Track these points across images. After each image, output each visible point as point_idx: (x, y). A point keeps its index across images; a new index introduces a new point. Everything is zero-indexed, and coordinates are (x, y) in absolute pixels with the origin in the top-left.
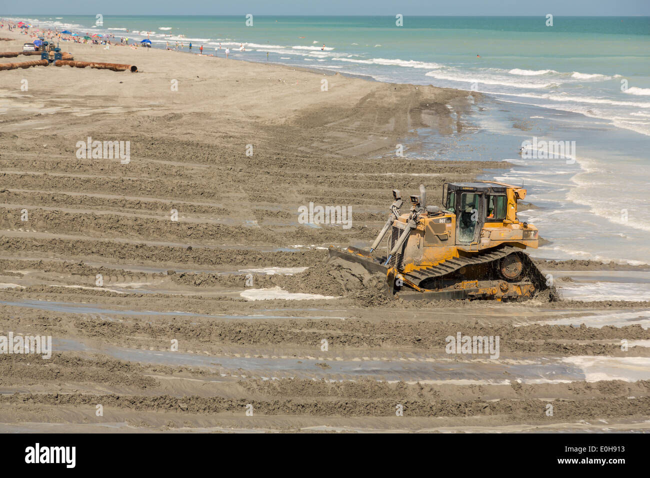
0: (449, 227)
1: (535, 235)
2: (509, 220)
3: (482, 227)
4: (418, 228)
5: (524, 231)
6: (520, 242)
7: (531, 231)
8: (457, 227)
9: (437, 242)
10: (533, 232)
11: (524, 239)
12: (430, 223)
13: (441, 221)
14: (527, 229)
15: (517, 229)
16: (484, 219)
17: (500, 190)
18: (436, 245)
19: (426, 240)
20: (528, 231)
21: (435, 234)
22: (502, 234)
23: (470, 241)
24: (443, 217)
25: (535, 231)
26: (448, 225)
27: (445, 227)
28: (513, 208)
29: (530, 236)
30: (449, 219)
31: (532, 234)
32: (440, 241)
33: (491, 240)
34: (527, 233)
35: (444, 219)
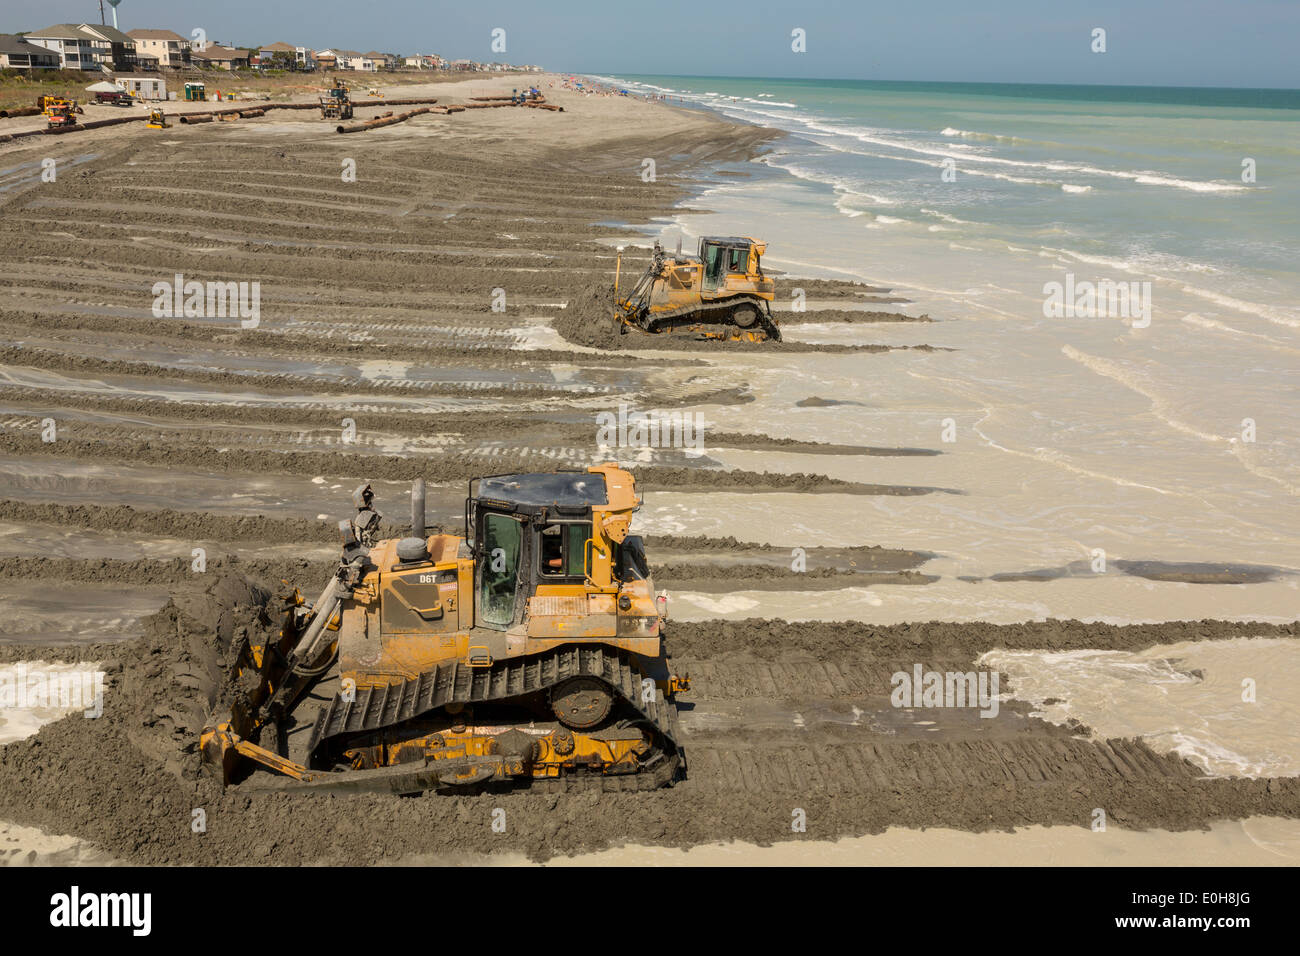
0: (449, 592)
1: (649, 626)
2: (593, 584)
3: (530, 594)
4: (356, 596)
5: (619, 619)
6: (609, 641)
7: (640, 617)
8: (475, 588)
9: (418, 625)
10: (643, 621)
11: (621, 634)
12: (395, 583)
13: (424, 579)
14: (628, 613)
15: (600, 614)
16: (534, 576)
17: (578, 512)
18: (415, 630)
19: (387, 621)
20: (630, 618)
21: (410, 607)
22: (561, 625)
23: (505, 622)
24: (429, 570)
25: (649, 618)
26: (447, 588)
27: (437, 592)
28: (601, 556)
29: (634, 629)
30: (452, 574)
31: (643, 626)
32: (424, 623)
33: (530, 637)
34: (627, 622)
35: (431, 574)
